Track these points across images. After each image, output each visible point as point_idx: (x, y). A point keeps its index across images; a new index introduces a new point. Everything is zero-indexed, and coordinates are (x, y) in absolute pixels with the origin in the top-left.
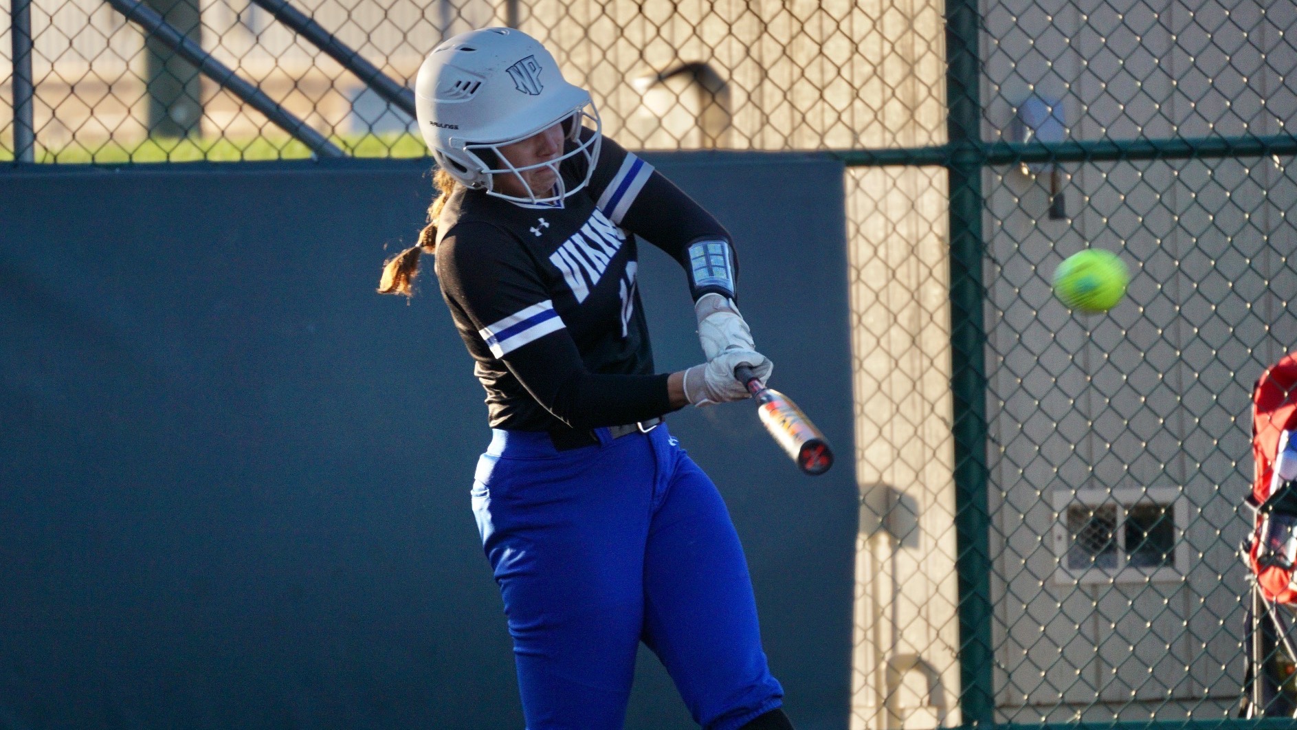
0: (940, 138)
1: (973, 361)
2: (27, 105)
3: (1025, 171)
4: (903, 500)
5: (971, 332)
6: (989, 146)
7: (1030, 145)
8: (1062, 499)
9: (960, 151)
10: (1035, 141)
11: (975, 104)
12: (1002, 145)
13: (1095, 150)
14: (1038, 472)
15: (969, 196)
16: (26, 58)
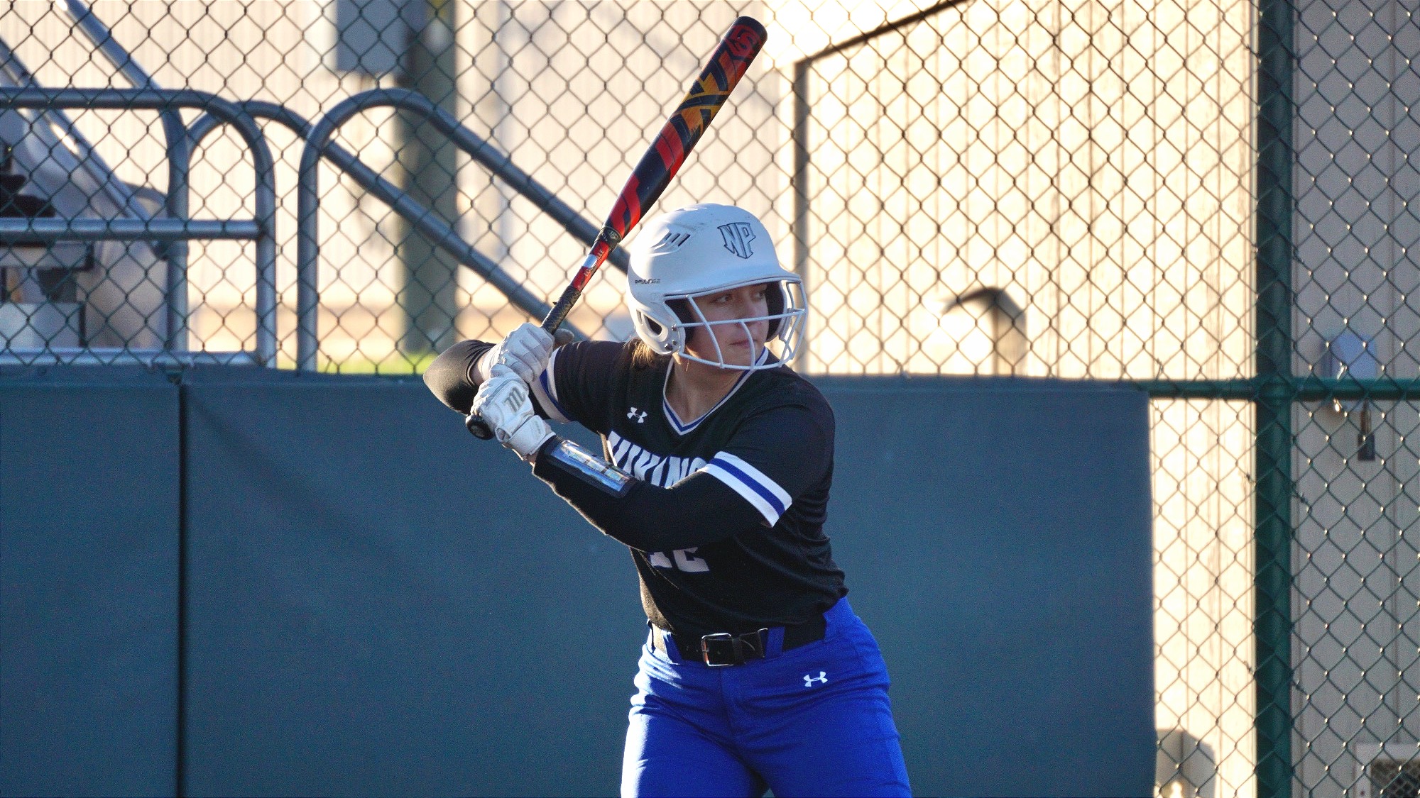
0: (1249, 371)
1: (1279, 604)
2: (311, 313)
3: (1337, 408)
4: (1201, 747)
5: (1277, 573)
6: (1299, 380)
7: (1343, 380)
8: (1367, 752)
9: (1270, 385)
10: (1348, 377)
11: (1286, 337)
12: (1313, 380)
13: (1411, 389)
14: (1344, 723)
15: (1277, 433)
16: (311, 265)
